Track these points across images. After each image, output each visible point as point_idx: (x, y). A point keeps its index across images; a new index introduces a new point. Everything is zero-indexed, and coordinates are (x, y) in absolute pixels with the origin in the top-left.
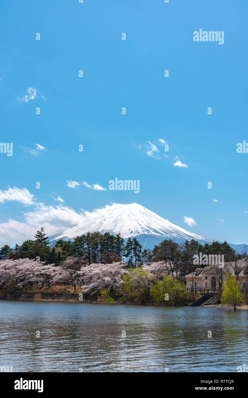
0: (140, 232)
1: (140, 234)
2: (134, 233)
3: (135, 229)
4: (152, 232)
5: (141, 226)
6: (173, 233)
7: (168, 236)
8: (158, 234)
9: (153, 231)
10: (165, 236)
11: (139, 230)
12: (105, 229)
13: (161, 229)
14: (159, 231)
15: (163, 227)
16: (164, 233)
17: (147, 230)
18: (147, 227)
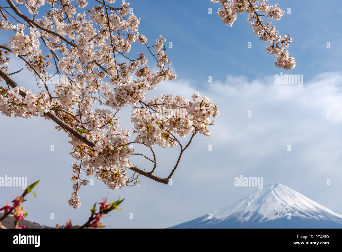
0: (285, 213)
1: (285, 216)
2: (279, 214)
3: (280, 210)
4: (297, 214)
5: (286, 207)
6: (319, 214)
7: (315, 217)
8: (304, 216)
9: (298, 212)
10: (310, 218)
11: (285, 212)
12: (251, 210)
13: (306, 210)
14: (304, 212)
15: (308, 208)
16: (309, 215)
17: (292, 211)
18: (293, 208)
